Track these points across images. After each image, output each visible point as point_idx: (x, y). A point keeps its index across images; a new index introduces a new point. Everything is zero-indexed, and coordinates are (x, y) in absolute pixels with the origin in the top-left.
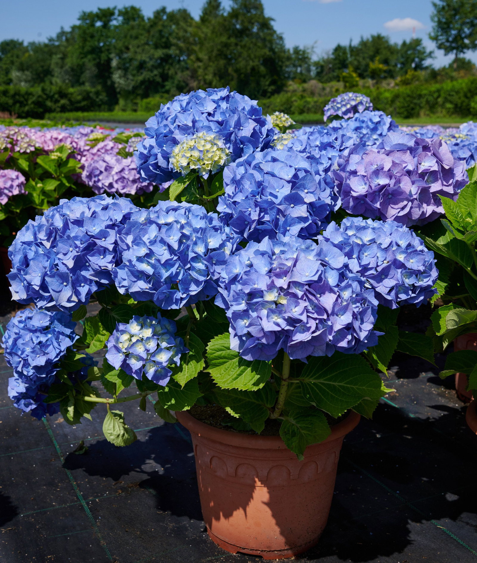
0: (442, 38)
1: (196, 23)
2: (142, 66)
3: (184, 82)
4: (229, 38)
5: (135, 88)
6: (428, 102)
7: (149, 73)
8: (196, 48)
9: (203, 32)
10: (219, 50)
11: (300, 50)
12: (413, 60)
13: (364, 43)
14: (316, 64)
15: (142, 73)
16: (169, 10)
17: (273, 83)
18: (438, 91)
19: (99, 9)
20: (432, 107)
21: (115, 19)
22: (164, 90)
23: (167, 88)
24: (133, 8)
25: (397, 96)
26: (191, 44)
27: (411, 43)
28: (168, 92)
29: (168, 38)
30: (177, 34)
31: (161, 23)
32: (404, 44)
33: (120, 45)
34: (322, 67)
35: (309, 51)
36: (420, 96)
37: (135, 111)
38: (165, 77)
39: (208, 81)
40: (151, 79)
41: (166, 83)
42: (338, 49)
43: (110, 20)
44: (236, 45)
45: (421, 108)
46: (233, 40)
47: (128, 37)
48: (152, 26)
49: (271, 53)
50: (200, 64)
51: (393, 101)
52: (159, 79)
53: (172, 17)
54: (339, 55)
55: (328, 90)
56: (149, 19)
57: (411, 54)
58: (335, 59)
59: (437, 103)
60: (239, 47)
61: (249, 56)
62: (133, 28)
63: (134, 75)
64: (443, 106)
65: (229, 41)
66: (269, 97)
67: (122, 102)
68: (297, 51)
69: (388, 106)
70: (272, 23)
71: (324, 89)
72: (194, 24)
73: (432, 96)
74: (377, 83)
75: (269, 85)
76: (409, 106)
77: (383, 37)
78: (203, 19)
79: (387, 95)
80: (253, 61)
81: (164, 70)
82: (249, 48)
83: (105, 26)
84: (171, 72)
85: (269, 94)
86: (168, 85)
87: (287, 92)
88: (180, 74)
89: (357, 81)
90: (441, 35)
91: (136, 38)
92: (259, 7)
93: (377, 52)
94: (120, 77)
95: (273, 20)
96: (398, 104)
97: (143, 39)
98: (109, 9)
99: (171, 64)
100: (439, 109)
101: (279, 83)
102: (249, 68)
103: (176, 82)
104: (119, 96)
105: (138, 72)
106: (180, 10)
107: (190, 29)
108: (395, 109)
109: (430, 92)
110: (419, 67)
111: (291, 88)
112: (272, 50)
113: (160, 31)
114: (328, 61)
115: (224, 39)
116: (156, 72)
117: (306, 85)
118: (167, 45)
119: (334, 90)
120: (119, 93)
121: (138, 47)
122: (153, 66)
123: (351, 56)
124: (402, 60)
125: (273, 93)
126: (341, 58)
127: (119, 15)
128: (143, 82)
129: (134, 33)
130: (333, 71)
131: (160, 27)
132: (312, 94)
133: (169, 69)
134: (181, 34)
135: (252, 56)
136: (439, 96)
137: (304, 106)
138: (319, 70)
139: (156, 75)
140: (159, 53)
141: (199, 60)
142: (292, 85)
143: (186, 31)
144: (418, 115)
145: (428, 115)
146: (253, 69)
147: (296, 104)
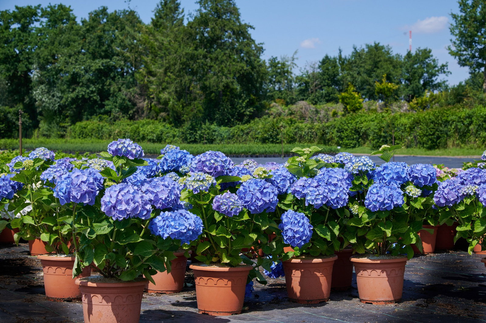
0: (467, 54)
1: (147, 27)
2: (74, 80)
3: (130, 100)
4: (196, 49)
5: (62, 108)
6: (457, 130)
7: (84, 89)
8: (148, 59)
9: (157, 40)
10: (183, 64)
11: (278, 63)
12: (421, 76)
13: (357, 54)
14: (299, 79)
15: (74, 90)
16: (110, 11)
17: (251, 104)
18: (470, 117)
19: (17, 8)
20: (463, 136)
21: (37, 20)
22: (102, 111)
23: (107, 108)
24: (61, 7)
25: (417, 123)
26: (141, 54)
27: (417, 55)
28: (108, 113)
29: (109, 46)
30: (122, 41)
31: (100, 27)
32: (409, 55)
33: (45, 53)
34: (307, 83)
35: (288, 63)
36: (447, 123)
37: (62, 136)
38: (104, 95)
39: (162, 101)
40: (87, 97)
41: (107, 102)
42: (326, 61)
43: (31, 22)
44: (205, 57)
45: (449, 137)
46: (202, 51)
47: (56, 43)
48: (88, 31)
49: (249, 68)
50: (152, 79)
51: (412, 129)
52: (96, 97)
53: (114, 19)
54: (328, 69)
55: (323, 113)
56: (83, 22)
57: (418, 68)
58: (323, 74)
59: (468, 131)
60: (208, 60)
61: (222, 71)
62: (62, 32)
63: (63, 92)
64: (476, 134)
65: (196, 53)
66: (248, 122)
67: (43, 125)
68: (274, 63)
69: (405, 134)
70: (250, 31)
71: (317, 112)
72: (144, 29)
73: (462, 122)
74: (385, 105)
75: (247, 107)
76: (434, 134)
77: (383, 47)
78: (156, 24)
79: (404, 120)
80: (227, 77)
81: (104, 85)
82: (222, 62)
83: (24, 28)
84: (113, 88)
85: (246, 118)
86: (109, 104)
87: (269, 115)
88: (124, 90)
89: (360, 103)
90: (465, 50)
91: (68, 45)
92: (235, 12)
93: (376, 65)
94: (42, 93)
95: (251, 27)
96: (418, 131)
97: (76, 46)
98: (29, 7)
99: (113, 79)
100: (472, 138)
101: (257, 104)
102: (221, 85)
103: (119, 101)
104: (39, 117)
105: (69, 87)
106: (124, 12)
107: (139, 36)
108: (415, 137)
109: (460, 118)
110: (428, 84)
111: (273, 110)
112: (250, 63)
113: (100, 37)
114: (314, 77)
115: (190, 50)
116: (93, 88)
117: (293, 107)
118: (108, 55)
119: (331, 113)
120: (41, 114)
121: (70, 56)
122: (89, 80)
123: (343, 70)
124: (407, 75)
125: (252, 117)
126: (330, 73)
127: (42, 16)
128: (74, 101)
129: (64, 38)
130: (321, 89)
131: (99, 33)
132: (303, 117)
133: (110, 85)
134: (127, 41)
135: (226, 71)
136: (471, 123)
137: (296, 134)
138: (303, 87)
139: (92, 92)
140: (98, 64)
141: (150, 73)
142: (276, 107)
143: (134, 38)
144: (445, 146)
145: (458, 145)
146: (227, 86)
147: (284, 131)
